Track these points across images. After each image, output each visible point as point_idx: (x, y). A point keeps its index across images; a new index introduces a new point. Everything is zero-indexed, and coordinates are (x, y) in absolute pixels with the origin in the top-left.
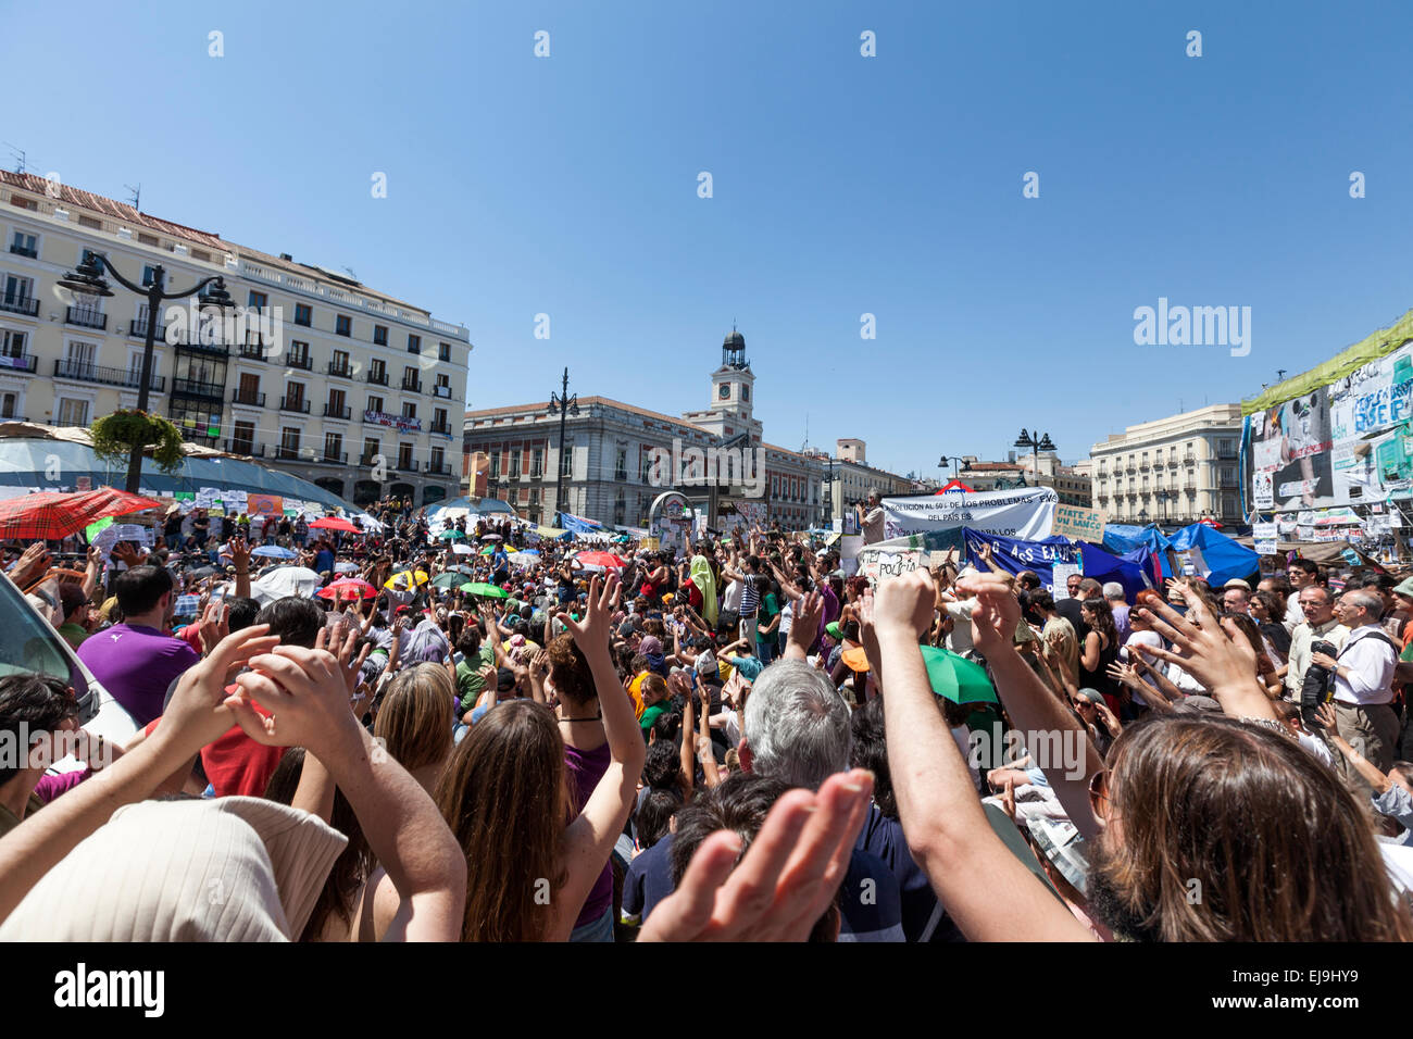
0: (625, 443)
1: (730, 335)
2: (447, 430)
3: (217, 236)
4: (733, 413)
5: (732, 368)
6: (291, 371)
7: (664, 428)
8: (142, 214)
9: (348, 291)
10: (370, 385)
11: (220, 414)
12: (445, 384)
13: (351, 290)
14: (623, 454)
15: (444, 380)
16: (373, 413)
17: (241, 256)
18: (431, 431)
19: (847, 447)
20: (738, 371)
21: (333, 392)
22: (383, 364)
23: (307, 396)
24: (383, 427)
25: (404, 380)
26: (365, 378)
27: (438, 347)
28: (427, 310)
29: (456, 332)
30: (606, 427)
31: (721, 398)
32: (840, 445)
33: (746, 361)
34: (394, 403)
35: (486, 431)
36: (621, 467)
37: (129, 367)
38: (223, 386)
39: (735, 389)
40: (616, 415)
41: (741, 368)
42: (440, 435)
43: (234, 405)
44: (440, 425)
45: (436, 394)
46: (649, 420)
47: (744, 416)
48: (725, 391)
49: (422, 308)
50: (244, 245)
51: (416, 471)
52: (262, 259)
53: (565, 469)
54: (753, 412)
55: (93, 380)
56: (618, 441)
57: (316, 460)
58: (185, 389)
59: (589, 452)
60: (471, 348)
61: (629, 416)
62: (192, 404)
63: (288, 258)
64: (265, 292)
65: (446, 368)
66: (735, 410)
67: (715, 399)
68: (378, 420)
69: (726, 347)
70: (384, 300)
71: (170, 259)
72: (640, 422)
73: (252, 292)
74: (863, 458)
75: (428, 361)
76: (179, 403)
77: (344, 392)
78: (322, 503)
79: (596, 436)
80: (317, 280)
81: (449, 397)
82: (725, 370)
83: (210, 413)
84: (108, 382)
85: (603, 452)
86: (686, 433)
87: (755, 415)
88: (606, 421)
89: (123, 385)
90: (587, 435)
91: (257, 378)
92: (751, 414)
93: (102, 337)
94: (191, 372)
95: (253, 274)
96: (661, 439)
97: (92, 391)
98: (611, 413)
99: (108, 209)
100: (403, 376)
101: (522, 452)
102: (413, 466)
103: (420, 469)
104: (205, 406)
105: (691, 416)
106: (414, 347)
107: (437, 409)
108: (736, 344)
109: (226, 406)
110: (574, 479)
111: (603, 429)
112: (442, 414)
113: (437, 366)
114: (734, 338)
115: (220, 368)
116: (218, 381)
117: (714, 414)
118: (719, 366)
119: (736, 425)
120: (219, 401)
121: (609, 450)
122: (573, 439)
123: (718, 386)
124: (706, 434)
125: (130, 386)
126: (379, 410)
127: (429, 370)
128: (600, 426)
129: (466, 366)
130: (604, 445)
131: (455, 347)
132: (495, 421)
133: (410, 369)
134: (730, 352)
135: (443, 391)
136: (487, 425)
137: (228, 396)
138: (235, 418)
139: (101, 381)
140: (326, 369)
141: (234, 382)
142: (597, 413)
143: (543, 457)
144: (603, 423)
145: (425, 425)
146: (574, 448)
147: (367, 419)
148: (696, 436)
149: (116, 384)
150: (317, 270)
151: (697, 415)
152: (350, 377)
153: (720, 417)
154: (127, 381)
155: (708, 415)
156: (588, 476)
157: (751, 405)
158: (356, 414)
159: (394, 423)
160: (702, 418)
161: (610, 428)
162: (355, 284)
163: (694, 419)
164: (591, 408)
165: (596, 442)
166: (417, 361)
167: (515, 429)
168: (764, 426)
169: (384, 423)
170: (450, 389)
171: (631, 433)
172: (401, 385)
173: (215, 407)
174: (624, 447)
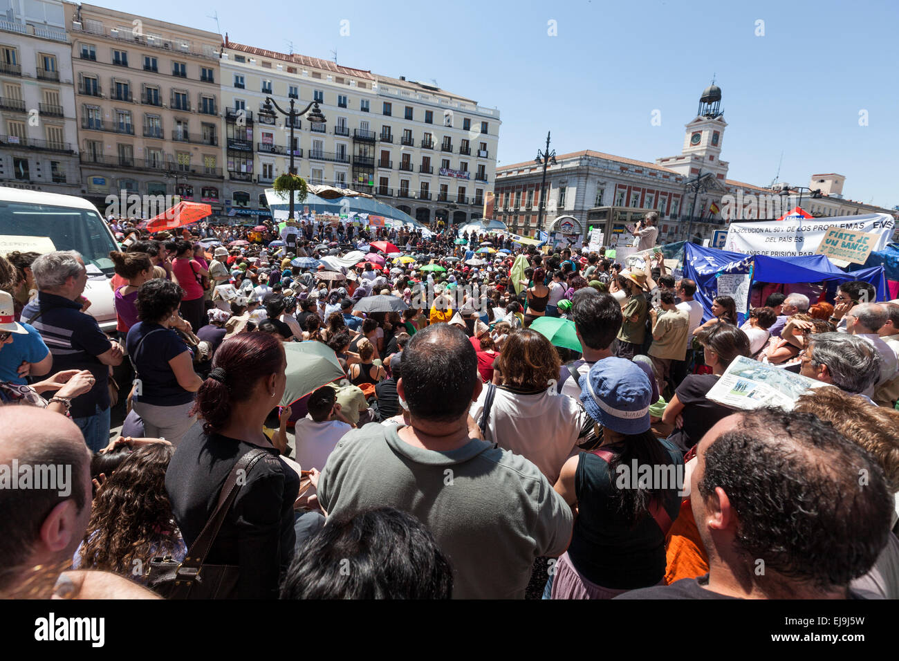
0: (605, 183)
1: (708, 89)
2: (485, 179)
3: (369, 72)
4: (700, 157)
5: (706, 118)
6: (403, 147)
7: (637, 171)
8: (338, 66)
9: (432, 95)
10: (443, 152)
11: (373, 174)
12: (485, 149)
13: (434, 94)
14: (602, 192)
15: (484, 146)
16: (444, 169)
17: (379, 81)
18: (476, 179)
19: (822, 181)
20: (711, 120)
21: (424, 158)
22: (450, 138)
23: (412, 161)
24: (450, 178)
25: (461, 148)
26: (440, 148)
27: (480, 125)
28: (475, 101)
29: (492, 113)
30: (590, 172)
31: (691, 145)
32: (814, 180)
33: (720, 111)
34: (456, 162)
35: (513, 178)
36: (600, 200)
37: (335, 151)
38: (374, 158)
39: (706, 137)
40: (599, 164)
41: (714, 118)
42: (481, 182)
43: (379, 169)
44: (481, 176)
45: (479, 156)
46: (626, 166)
47: (712, 158)
48: (696, 138)
49: (473, 100)
50: (381, 75)
51: (467, 203)
52: (390, 82)
53: (561, 203)
54: (721, 154)
55: (323, 159)
56: (599, 182)
57: (416, 197)
58: (358, 161)
59: (577, 190)
60: (500, 124)
61: (608, 163)
62: (361, 169)
63: (403, 79)
64: (390, 102)
65: (485, 138)
66: (703, 154)
67: (686, 146)
68: (447, 174)
69: (703, 100)
70: (451, 98)
71: (348, 89)
72: (618, 167)
73: (384, 103)
74: (839, 191)
75: (474, 134)
76: (356, 168)
77: (429, 158)
78: (402, 221)
79: (582, 179)
80: (416, 90)
81: (487, 157)
82: (699, 120)
83: (368, 173)
84: (328, 160)
85: (587, 190)
86: (655, 175)
87: (722, 158)
88: (590, 168)
89: (334, 161)
90: (576, 178)
91: (388, 152)
92: (718, 156)
93: (324, 137)
94: (360, 152)
95: (384, 92)
96: (634, 180)
97: (323, 165)
98: (595, 162)
99: (325, 68)
100: (461, 145)
101: (534, 191)
102: (466, 201)
103: (469, 203)
104: (366, 170)
105: (663, 161)
106: (467, 126)
107: (462, 163)
108: (714, 96)
109: (375, 169)
110: (565, 209)
111: (588, 174)
112: (482, 168)
113: (479, 137)
114: (711, 92)
115: (372, 148)
116: (372, 155)
117: (684, 158)
118: (695, 117)
119: (703, 166)
120: (372, 167)
121: (591, 190)
122: (567, 182)
123: (691, 134)
124: (672, 174)
125: (337, 161)
126: (448, 168)
127: (475, 140)
128: (586, 172)
129: (497, 136)
130: (588, 185)
131: (491, 123)
132: (519, 171)
133: (465, 140)
134: (706, 104)
135: (483, 153)
136: (515, 174)
137: (376, 164)
138: (379, 176)
139: (326, 160)
140: (420, 145)
141: (378, 156)
142: (585, 162)
143: (547, 194)
144: (588, 169)
145: (473, 176)
146: (567, 188)
147: (441, 173)
148: (664, 177)
149: (331, 160)
150: (417, 83)
151: (668, 160)
152: (432, 149)
153: (688, 160)
154: (335, 159)
155: (678, 159)
156: (575, 206)
157: (720, 149)
158: (436, 171)
159: (455, 175)
160: (672, 162)
161: (594, 173)
162: (436, 89)
163: (665, 163)
164: (581, 159)
165: (582, 183)
166: (468, 135)
167: (530, 176)
168: (729, 166)
169: (450, 175)
170: (487, 152)
171: (610, 176)
172: (459, 151)
173: (371, 170)
174: (604, 186)
